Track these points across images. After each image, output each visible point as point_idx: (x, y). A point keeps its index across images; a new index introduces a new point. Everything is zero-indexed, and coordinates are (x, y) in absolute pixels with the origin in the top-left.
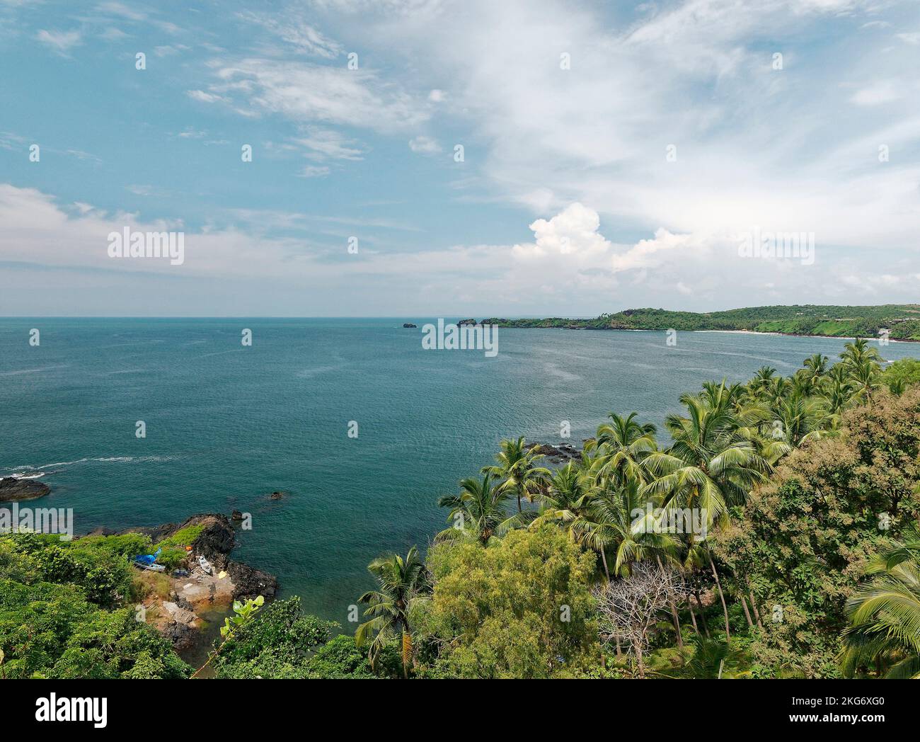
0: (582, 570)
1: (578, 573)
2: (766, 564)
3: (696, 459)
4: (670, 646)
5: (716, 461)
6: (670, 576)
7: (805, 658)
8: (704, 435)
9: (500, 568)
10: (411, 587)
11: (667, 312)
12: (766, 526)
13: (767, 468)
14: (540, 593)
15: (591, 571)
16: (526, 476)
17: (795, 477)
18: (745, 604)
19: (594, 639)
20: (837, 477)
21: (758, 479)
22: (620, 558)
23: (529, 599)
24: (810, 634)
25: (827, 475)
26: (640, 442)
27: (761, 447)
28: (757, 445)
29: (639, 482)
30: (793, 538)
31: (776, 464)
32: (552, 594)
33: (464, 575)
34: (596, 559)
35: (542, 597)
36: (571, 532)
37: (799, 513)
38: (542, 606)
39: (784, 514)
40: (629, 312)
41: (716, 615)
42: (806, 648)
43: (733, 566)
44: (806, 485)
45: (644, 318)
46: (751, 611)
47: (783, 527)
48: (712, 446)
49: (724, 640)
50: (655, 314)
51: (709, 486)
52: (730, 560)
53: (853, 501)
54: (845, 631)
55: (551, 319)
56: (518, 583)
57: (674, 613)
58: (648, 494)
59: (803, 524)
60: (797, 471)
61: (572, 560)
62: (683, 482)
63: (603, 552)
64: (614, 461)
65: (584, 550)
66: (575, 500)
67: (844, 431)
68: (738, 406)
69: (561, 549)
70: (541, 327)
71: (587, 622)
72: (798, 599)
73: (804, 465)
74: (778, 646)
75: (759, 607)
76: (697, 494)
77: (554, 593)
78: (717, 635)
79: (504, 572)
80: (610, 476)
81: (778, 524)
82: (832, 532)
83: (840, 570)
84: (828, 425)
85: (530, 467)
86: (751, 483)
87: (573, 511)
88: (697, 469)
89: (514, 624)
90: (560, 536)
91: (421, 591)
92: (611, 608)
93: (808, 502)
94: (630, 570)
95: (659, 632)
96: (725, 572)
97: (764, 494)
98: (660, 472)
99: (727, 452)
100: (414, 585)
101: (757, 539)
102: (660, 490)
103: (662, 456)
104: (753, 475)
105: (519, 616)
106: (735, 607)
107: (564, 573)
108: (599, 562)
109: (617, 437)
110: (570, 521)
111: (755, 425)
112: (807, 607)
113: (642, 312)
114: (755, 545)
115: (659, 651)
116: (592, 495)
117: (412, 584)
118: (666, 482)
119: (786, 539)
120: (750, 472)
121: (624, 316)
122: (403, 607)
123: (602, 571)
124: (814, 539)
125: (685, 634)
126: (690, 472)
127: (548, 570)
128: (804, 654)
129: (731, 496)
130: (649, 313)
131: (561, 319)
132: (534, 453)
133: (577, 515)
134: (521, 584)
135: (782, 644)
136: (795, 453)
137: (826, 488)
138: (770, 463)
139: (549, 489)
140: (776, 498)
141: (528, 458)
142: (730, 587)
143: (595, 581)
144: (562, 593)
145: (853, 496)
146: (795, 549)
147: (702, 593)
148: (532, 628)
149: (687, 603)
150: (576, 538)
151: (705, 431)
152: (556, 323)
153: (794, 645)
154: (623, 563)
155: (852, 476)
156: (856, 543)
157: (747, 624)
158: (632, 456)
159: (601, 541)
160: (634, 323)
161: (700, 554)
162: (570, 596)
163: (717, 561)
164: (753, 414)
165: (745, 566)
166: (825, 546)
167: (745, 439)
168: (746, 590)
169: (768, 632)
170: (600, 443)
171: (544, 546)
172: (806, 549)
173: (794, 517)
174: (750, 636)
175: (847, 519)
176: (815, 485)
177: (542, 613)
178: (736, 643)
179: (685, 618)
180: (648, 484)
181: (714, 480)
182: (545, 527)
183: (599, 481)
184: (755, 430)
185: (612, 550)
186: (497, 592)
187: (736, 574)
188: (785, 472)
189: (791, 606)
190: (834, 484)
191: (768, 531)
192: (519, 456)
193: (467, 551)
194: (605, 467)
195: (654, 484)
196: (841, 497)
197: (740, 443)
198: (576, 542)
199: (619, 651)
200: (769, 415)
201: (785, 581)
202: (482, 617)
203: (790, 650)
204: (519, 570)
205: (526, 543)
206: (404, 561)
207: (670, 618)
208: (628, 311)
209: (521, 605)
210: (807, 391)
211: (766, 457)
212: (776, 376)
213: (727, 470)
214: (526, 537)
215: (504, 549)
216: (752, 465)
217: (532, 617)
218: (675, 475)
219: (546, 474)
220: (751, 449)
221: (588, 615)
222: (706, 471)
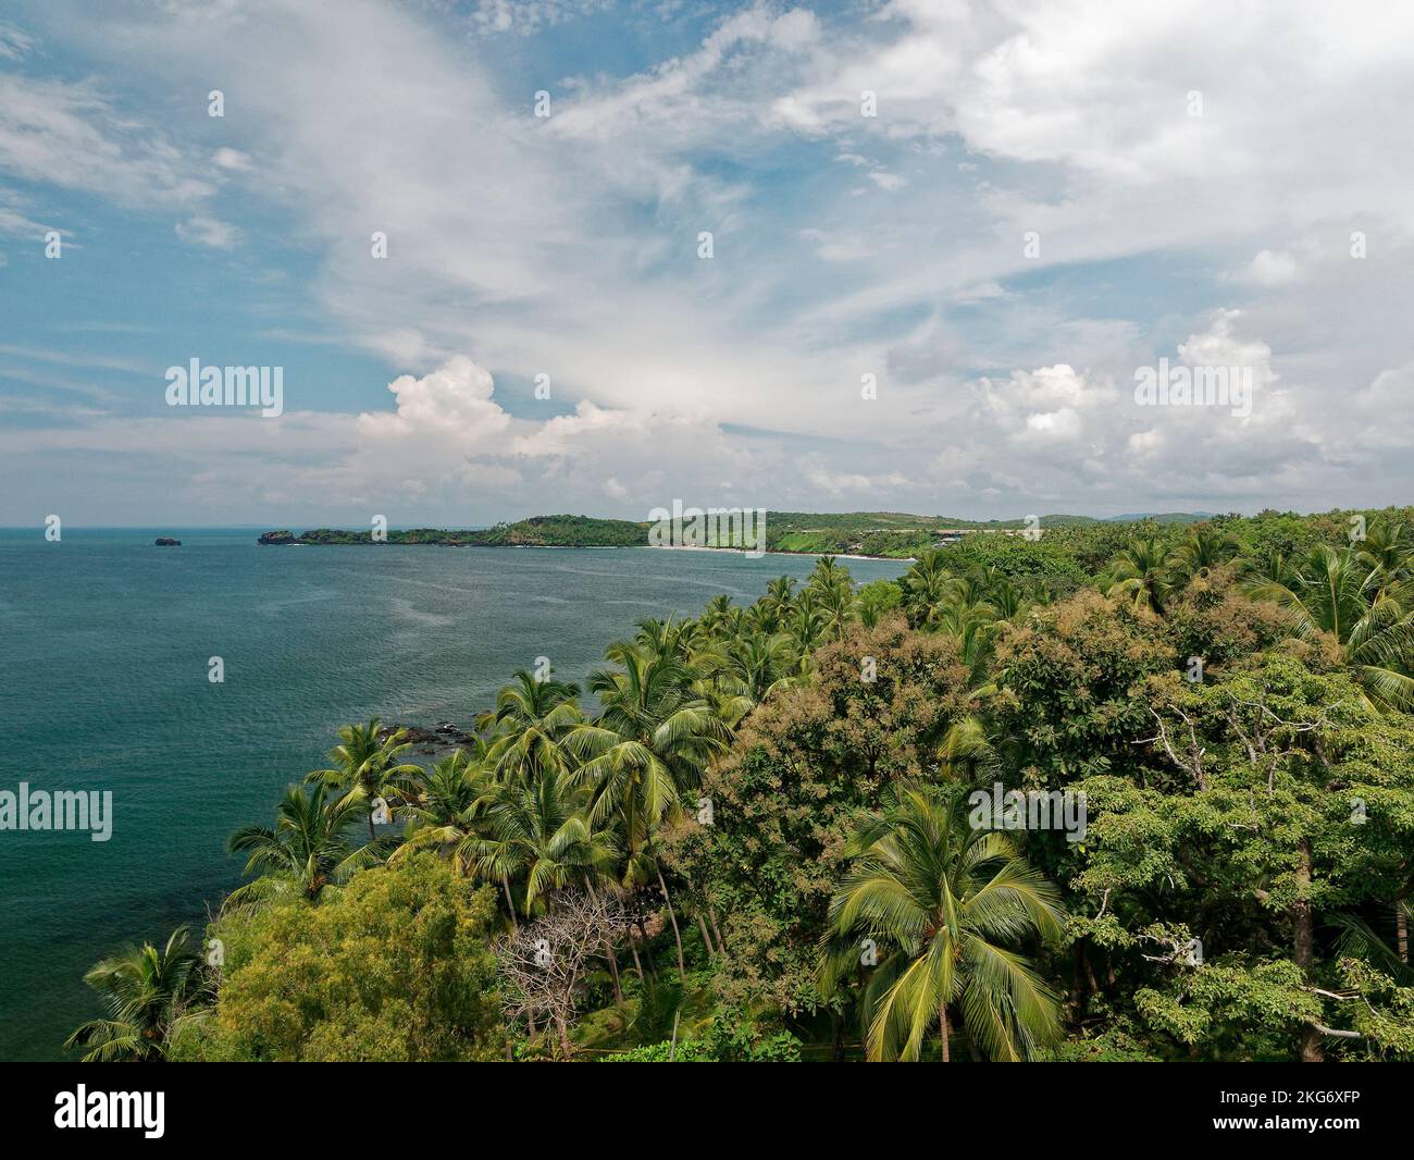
0: (474, 918)
1: (469, 922)
2: (728, 865)
3: (636, 730)
4: (605, 1005)
5: (663, 730)
6: (605, 905)
7: (777, 983)
8: (646, 695)
9: (341, 937)
10: (174, 1000)
11: (591, 520)
12: (727, 813)
13: (726, 733)
14: (408, 965)
15: (488, 916)
16: (383, 780)
17: (762, 742)
18: (703, 925)
19: (496, 1019)
20: (808, 738)
21: (715, 748)
22: (533, 888)
23: (389, 978)
24: (782, 950)
25: (796, 736)
26: (561, 711)
27: (718, 705)
28: (714, 704)
29: (558, 771)
30: (761, 825)
31: (738, 727)
32: (428, 964)
33: (275, 961)
34: (496, 895)
35: (412, 969)
36: (457, 860)
37: (767, 790)
38: (411, 987)
39: (748, 794)
40: (538, 521)
41: (666, 948)
42: (778, 969)
43: (688, 875)
44: (774, 752)
45: (559, 529)
46: (711, 931)
47: (749, 812)
48: (658, 710)
49: (678, 980)
50: (574, 523)
51: (655, 768)
52: (681, 867)
53: (828, 766)
54: (824, 938)
55: (418, 531)
56: (372, 957)
57: (611, 957)
58: (570, 788)
59: (771, 804)
60: (762, 734)
61: (459, 904)
62: (619, 764)
63: (506, 883)
64: (523, 744)
65: (477, 885)
66: (463, 809)
67: (816, 676)
68: (689, 650)
69: (442, 890)
70: (404, 543)
71: (484, 996)
72: (768, 905)
73: (771, 726)
74: (744, 974)
75: (720, 926)
76: (638, 780)
77: (431, 961)
78: (668, 976)
79: (347, 943)
80: (517, 765)
81: (742, 809)
82: (806, 810)
83: (814, 859)
84: (796, 670)
85: (388, 765)
86: (707, 756)
87: (460, 826)
88: (637, 745)
89: (366, 1025)
90: (440, 870)
91: (194, 1003)
92: (520, 967)
93: (777, 774)
94: (547, 905)
95: (590, 988)
96: (677, 884)
97: (725, 769)
98: (587, 754)
99: (676, 717)
100: (180, 995)
101: (717, 833)
102: (588, 779)
103: (591, 730)
104: (710, 745)
105: (374, 1008)
106: (692, 931)
107: (447, 928)
108: (501, 901)
109: (526, 707)
110: (454, 844)
111: (709, 677)
112: (779, 915)
113: (556, 520)
114: (715, 842)
115: (591, 1015)
116: (490, 798)
117: (176, 993)
118: (596, 767)
119: (752, 828)
120: (705, 741)
121: (529, 526)
122: (159, 1037)
123: (509, 911)
124: (784, 821)
125: (626, 983)
126: (628, 748)
127: (420, 927)
128: (776, 977)
129: (684, 777)
130: (566, 521)
131: (434, 531)
132: (398, 742)
133: (466, 833)
134: (377, 956)
135: (750, 970)
136: (760, 711)
137: (798, 753)
138: (730, 726)
139: (423, 797)
140: (739, 773)
141: (386, 749)
142: (684, 904)
143: (497, 930)
144: (444, 958)
145: (827, 759)
146: (763, 839)
147: (648, 919)
148: (395, 1025)
149: (627, 937)
150: (464, 869)
151: (647, 690)
152: (427, 537)
153: (765, 969)
154: (538, 895)
155: (825, 734)
156: (832, 819)
157: (706, 953)
158: (548, 734)
159: (504, 868)
160: (545, 536)
161: (644, 865)
162: (457, 960)
163: (666, 871)
164: (707, 661)
165: (701, 874)
166: (798, 829)
167: (698, 697)
168: (704, 905)
169: (733, 957)
170: (500, 717)
171: (414, 890)
172: (775, 838)
173: (761, 797)
174: (710, 968)
175: (821, 791)
176: (784, 751)
177: (411, 998)
178: (692, 982)
179: (625, 960)
180: (571, 772)
181: (661, 757)
182: (415, 859)
183: (500, 775)
184: (709, 683)
185: (519, 880)
186: (336, 978)
187: (691, 885)
188: (749, 737)
189: (760, 917)
190: (805, 747)
191: (730, 820)
192: (371, 749)
193: (280, 918)
194: (507, 754)
195: (578, 772)
196: (814, 763)
197: (692, 703)
198: (466, 875)
199: (532, 1029)
200: (726, 662)
201: (752, 884)
202: (308, 1026)
203: (760, 977)
204: (372, 934)
205: (385, 888)
206: (161, 957)
207: (605, 965)
208: (535, 519)
209: (377, 992)
210: (770, 627)
211: (726, 719)
212: (732, 608)
213: (677, 741)
214: (384, 880)
215: (347, 904)
216: (709, 731)
217: (396, 1006)
218: (608, 756)
219: (415, 775)
220: (706, 709)
221: (486, 984)
222: (649, 745)
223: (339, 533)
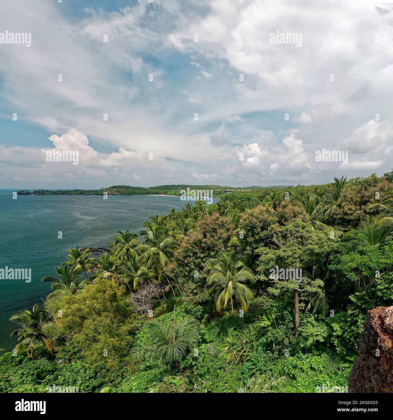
0: (121, 292)
1: (120, 294)
2: (183, 274)
3: (155, 245)
4: (158, 306)
5: (162, 244)
6: (154, 286)
7: (196, 297)
8: (156, 236)
9: (85, 301)
10: (41, 321)
11: (131, 187)
12: (181, 262)
13: (178, 244)
14: (106, 305)
15: (125, 292)
16: (85, 262)
17: (187, 245)
18: (178, 287)
19: (132, 313)
20: (198, 243)
21: (176, 248)
22: (135, 284)
23: (102, 308)
24: (197, 290)
25: (195, 243)
26: (133, 241)
27: (175, 237)
28: (173, 236)
29: (136, 256)
30: (189, 264)
31: (181, 242)
32: (111, 304)
33: (68, 308)
34: (126, 287)
36: (113, 280)
37: (190, 256)
38: (108, 309)
39: (185, 257)
40: (114, 187)
41: (171, 293)
42: (196, 294)
43: (173, 277)
44: (190, 248)
45: (122, 190)
46: (180, 288)
47: (186, 262)
48: (160, 240)
49: (174, 299)
50: (126, 188)
51: (161, 253)
52: (172, 275)
53: (203, 250)
54: (205, 287)
55: (75, 190)
56: (95, 304)
57: (158, 296)
58: (140, 260)
59: (191, 259)
60: (187, 243)
61: (116, 290)
62: (152, 253)
63: (127, 284)
64: (124, 250)
65: (120, 285)
66: (111, 268)
67: (198, 228)
68: (166, 223)
69: (110, 287)
70: (71, 194)
71: (128, 309)
72: (193, 281)
73: (189, 241)
74: (189, 296)
75: (182, 287)
76: (157, 257)
77: (112, 303)
78: (172, 299)
79: (87, 302)
80: (124, 256)
81: (184, 261)
82: (199, 260)
83: (202, 270)
84: (194, 227)
85: (86, 259)
86: (174, 250)
87: (111, 272)
88: (156, 248)
89: (99, 318)
90: (109, 283)
91: (47, 321)
92: (136, 301)
93: (191, 252)
94: (140, 287)
95: (154, 304)
96: (171, 279)
97: (178, 253)
98: (143, 251)
99: (165, 241)
100: (42, 320)
101: (179, 267)
102: (144, 257)
103: (142, 245)
104: (174, 247)
105: (99, 314)
106: (176, 289)
107: (114, 296)
108: (127, 288)
109: (123, 241)
110: (111, 276)
111: (172, 230)
112: (195, 283)
113: (120, 187)
114: (179, 269)
115: (155, 309)
116: (118, 264)
117: (40, 320)
118: (146, 254)
119: (187, 265)
120: (174, 246)
121: (112, 189)
122: (40, 330)
123: (129, 289)
124: (194, 263)
125: (163, 301)
126: (153, 249)
127: (107, 296)
128: (196, 295)
129: (169, 255)
130: (123, 187)
131: (81, 190)
132: (87, 252)
133: (114, 273)
134: (97, 304)
135: (190, 295)
136: (186, 238)
137: (196, 247)
138: (179, 242)
139: (99, 266)
140: (182, 253)
141: (84, 255)
142: (173, 284)
143: (128, 295)
144: (115, 302)
145: (203, 248)
146: (190, 267)
147: (165, 288)
148: (106, 318)
149: (161, 292)
150: (115, 282)
151: (156, 234)
152: (79, 192)
153: (193, 294)
154: (137, 285)
155: (201, 242)
156: (205, 262)
157: (180, 293)
158: (131, 247)
159: (126, 280)
160: (118, 192)
161: (162, 276)
162: (119, 302)
163: (168, 277)
164: (171, 226)
165: (176, 277)
166: (198, 264)
167: (170, 235)
168: (178, 283)
169: (186, 293)
170: (116, 243)
171: (103, 288)
172: (193, 267)
173: (188, 258)
174: (181, 296)
175: (202, 255)
176: (193, 247)
177: (109, 311)
178: (178, 299)
179: (161, 297)
180: (139, 256)
181: (162, 251)
182: (101, 281)
183: (120, 259)
184: (172, 232)
185: (131, 282)
186: (87, 310)
187: (174, 279)
188: (184, 244)
189: (191, 284)
190: (198, 246)
191: (182, 264)
192: (79, 255)
193: (66, 299)
194: (120, 253)
195: (141, 256)
196: (200, 249)
197: (169, 237)
198: (116, 283)
199: (142, 314)
200: (176, 226)
201: (189, 277)
202: (83, 321)
203: (193, 296)
204: (94, 299)
205: (94, 288)
206: (32, 313)
207: (157, 298)
208: (114, 186)
209: (99, 311)
210: (186, 217)
211: (178, 240)
212: (175, 211)
213: (166, 247)
214: (93, 287)
215: (84, 293)
216: (174, 243)
217: (105, 314)
218: (149, 251)
219: (95, 260)
220: (172, 238)
221: (128, 306)
222: (159, 248)
223: (47, 191)
